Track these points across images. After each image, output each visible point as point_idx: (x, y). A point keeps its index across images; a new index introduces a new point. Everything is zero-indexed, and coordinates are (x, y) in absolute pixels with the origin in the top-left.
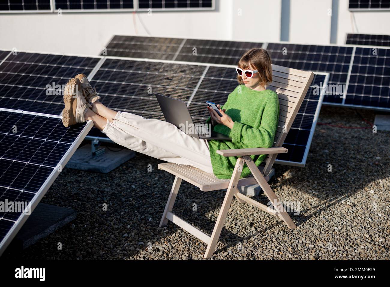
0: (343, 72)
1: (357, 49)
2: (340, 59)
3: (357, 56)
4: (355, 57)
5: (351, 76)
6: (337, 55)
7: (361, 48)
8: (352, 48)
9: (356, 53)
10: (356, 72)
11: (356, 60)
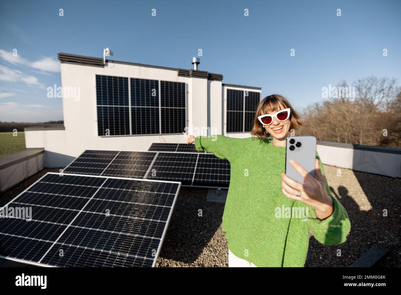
0: (193, 167)
1: (200, 154)
2: (192, 160)
3: (200, 158)
4: (199, 159)
5: (196, 169)
6: (190, 158)
7: (201, 154)
8: (197, 154)
9: (199, 157)
10: (199, 167)
11: (199, 161)
